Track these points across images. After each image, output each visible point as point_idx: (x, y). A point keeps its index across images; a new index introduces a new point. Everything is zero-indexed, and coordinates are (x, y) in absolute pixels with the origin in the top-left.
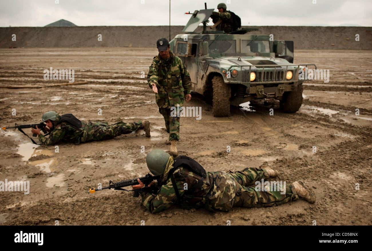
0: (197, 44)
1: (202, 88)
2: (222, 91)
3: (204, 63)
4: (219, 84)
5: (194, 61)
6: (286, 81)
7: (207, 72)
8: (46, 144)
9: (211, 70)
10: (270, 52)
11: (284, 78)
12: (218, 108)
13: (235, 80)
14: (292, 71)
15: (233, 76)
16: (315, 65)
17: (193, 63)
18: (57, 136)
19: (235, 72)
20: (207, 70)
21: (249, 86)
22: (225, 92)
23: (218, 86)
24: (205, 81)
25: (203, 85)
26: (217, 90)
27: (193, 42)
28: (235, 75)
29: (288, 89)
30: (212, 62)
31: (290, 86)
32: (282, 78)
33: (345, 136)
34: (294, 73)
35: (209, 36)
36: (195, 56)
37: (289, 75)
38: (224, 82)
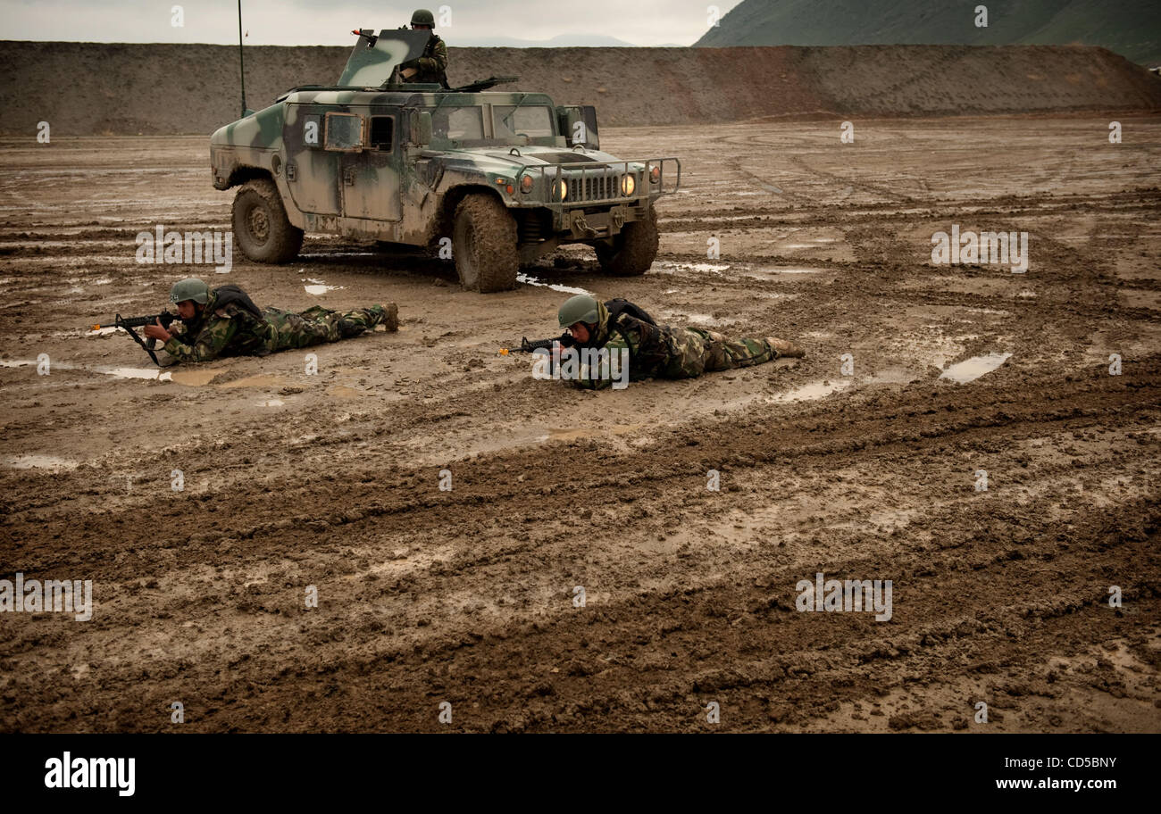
0: (393, 117)
1: (423, 230)
2: (498, 228)
3: (428, 165)
4: (490, 211)
5: (385, 162)
6: (622, 199)
7: (437, 186)
8: (195, 357)
9: (450, 181)
10: (554, 134)
11: (619, 191)
12: (495, 268)
13: (529, 200)
14: (632, 175)
15: (525, 190)
16: (676, 160)
17: (380, 167)
18: (220, 337)
19: (527, 180)
20: (439, 181)
21: (560, 211)
22: (507, 229)
23: (488, 217)
24: (434, 211)
25: (427, 221)
26: (488, 227)
27: (373, 112)
28: (529, 187)
29: (628, 216)
30: (452, 161)
31: (631, 210)
32: (616, 192)
33: (776, 297)
34: (637, 177)
35: (422, 96)
36: (388, 148)
37: (629, 185)
38: (503, 205)
